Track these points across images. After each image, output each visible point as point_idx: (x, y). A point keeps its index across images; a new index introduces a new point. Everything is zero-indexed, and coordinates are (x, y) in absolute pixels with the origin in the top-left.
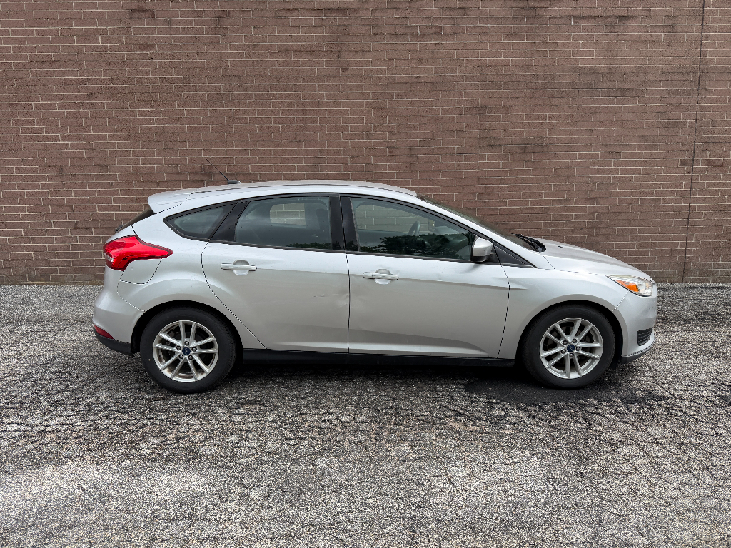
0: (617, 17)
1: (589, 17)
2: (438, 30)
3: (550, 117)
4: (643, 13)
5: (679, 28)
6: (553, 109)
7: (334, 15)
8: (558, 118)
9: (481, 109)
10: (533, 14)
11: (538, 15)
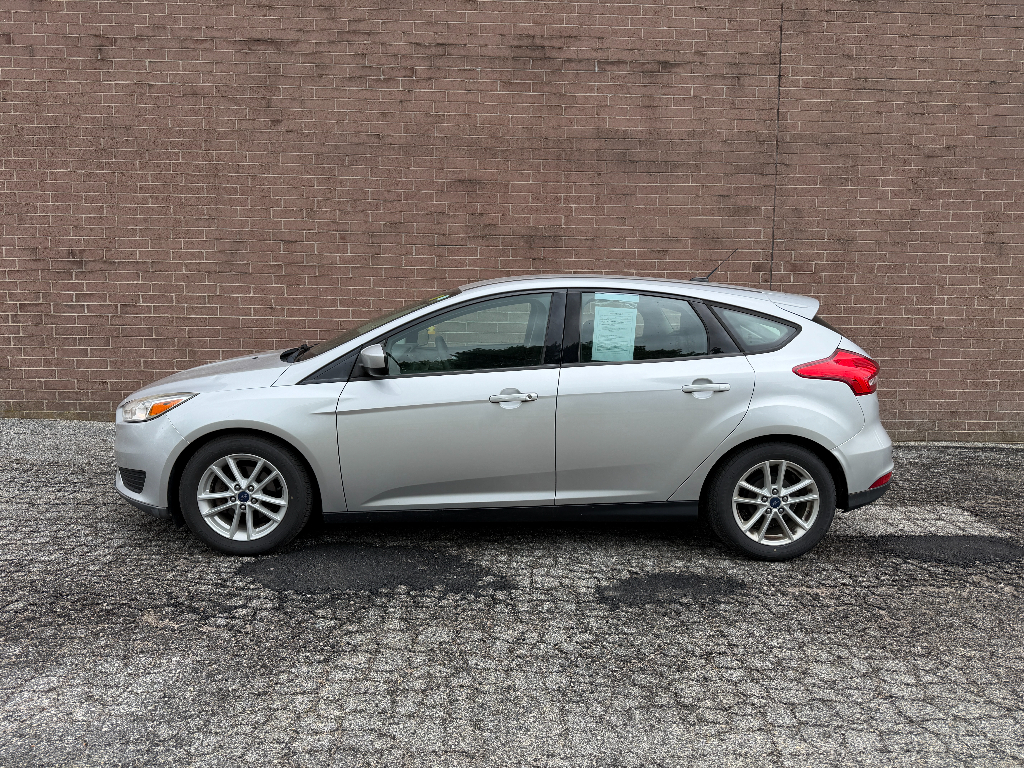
0: (659, 63)
1: (619, 62)
2: (408, 73)
3: (566, 199)
4: (696, 58)
5: (746, 81)
6: (571, 187)
7: (262, 47)
8: (577, 200)
9: (470, 184)
10: (541, 55)
11: (549, 58)
